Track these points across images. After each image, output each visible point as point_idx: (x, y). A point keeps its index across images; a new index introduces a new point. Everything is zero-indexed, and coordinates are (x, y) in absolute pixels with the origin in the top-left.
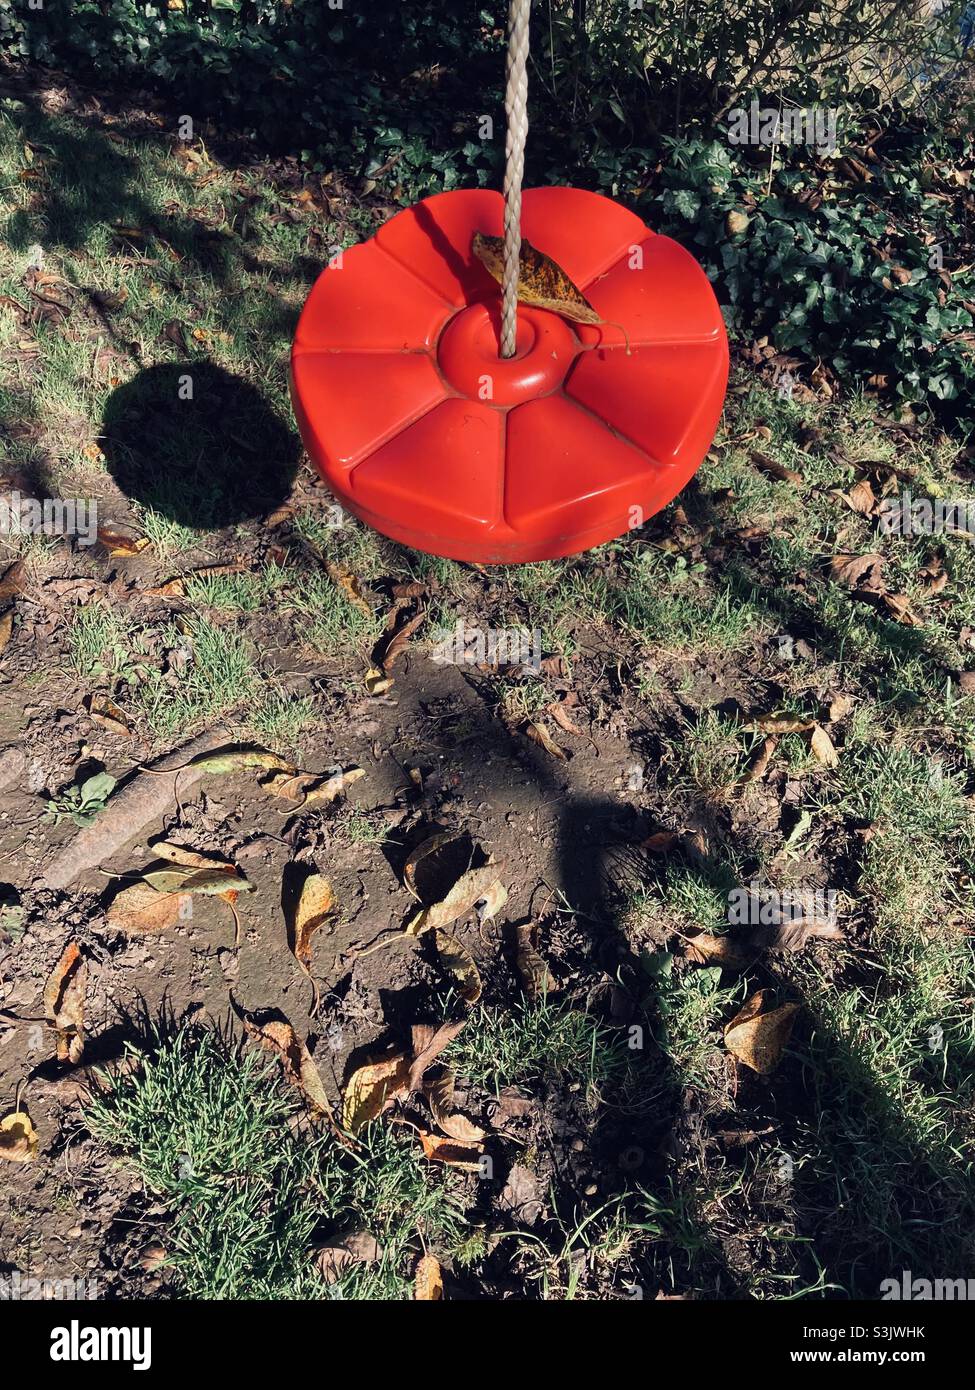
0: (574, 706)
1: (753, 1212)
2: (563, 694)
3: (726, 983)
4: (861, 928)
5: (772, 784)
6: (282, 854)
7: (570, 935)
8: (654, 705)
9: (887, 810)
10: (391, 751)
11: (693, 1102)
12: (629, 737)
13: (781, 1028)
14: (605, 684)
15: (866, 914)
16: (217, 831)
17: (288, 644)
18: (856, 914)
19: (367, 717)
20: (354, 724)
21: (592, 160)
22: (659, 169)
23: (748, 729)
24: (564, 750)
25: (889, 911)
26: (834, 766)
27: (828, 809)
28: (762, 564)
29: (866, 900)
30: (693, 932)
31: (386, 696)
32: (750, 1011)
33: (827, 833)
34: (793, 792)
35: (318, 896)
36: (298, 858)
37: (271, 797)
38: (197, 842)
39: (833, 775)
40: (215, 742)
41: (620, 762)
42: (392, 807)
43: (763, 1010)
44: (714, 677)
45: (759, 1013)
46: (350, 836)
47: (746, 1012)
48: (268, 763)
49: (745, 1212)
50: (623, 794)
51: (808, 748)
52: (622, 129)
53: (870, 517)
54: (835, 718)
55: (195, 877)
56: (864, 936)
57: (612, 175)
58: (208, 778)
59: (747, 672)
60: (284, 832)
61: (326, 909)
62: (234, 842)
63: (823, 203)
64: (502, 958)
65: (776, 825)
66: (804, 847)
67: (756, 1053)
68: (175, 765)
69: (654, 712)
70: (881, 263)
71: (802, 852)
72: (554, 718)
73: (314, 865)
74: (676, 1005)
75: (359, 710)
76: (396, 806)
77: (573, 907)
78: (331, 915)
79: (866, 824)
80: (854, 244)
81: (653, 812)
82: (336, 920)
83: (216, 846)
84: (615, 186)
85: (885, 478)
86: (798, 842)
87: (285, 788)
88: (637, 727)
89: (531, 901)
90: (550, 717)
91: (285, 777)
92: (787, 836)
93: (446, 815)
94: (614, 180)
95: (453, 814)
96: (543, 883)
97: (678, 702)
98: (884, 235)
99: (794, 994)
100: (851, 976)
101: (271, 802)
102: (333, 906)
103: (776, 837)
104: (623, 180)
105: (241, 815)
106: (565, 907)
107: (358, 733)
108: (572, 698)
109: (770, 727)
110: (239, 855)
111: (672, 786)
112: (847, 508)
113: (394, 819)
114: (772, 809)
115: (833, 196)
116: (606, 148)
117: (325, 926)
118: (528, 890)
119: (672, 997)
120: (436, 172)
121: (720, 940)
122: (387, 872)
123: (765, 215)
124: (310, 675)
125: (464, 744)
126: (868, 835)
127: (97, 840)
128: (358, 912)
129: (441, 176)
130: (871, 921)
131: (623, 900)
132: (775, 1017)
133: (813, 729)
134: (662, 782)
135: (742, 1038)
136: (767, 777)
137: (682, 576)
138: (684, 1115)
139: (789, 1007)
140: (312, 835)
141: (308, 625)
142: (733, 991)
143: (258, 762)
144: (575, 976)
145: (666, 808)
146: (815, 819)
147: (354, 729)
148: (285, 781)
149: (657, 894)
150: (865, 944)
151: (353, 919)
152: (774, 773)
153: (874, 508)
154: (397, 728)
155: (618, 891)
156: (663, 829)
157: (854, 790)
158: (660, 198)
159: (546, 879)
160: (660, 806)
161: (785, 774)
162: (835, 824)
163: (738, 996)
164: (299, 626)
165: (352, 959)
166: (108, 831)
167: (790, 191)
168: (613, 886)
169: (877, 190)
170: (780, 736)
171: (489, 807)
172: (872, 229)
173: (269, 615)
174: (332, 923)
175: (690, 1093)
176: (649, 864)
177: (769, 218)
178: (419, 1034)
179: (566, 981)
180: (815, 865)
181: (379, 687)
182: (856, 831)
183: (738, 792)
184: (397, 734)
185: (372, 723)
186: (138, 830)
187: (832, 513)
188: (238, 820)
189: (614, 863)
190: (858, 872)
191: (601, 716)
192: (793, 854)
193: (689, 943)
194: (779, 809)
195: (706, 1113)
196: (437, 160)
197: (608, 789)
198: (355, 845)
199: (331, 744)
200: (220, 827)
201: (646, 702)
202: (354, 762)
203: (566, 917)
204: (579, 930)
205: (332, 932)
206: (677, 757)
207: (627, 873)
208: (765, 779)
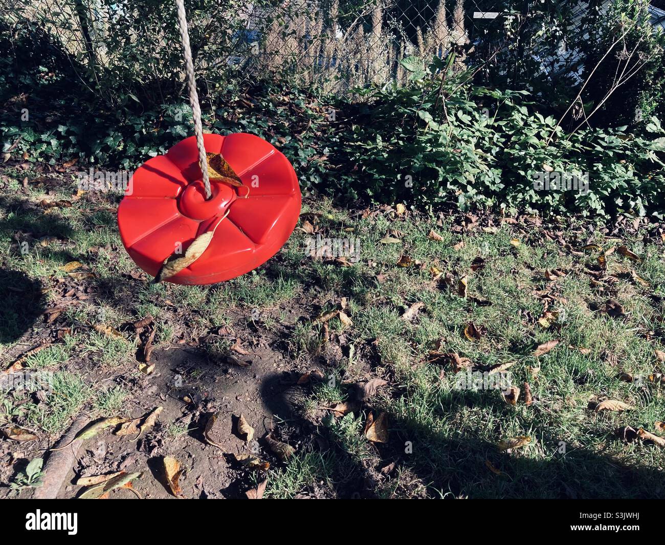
0: (241, 344)
1: (407, 490)
2: (235, 341)
3: (357, 416)
4: (390, 377)
5: (333, 340)
6: (142, 458)
7: (288, 429)
8: (274, 330)
9: (379, 332)
10: (169, 395)
11: (367, 463)
12: (270, 347)
13: (383, 423)
14: (248, 331)
15: (390, 371)
16: (104, 463)
17: (93, 369)
18: (386, 373)
19: (150, 385)
20: (145, 390)
21: (127, 121)
22: (162, 119)
23: (315, 323)
24: (247, 362)
25: (397, 366)
26: (352, 324)
27: (358, 340)
28: (285, 263)
29: (387, 366)
30: (334, 406)
31: (154, 373)
32: (370, 421)
33: (361, 349)
34: (343, 340)
35: (171, 466)
36: (152, 456)
37: (123, 436)
38: (97, 471)
39: (353, 328)
40: (82, 424)
41: (272, 357)
42: (183, 416)
43: (374, 420)
44: (290, 311)
45: (374, 421)
46: (172, 435)
47: (369, 423)
48: (114, 422)
49: (405, 491)
50: (279, 369)
51: (340, 320)
52: (137, 106)
53: (314, 233)
54: (344, 307)
55: (107, 485)
56: (393, 379)
57: (140, 126)
58: (87, 442)
59: (301, 304)
60: (138, 449)
61: (178, 469)
62: (116, 463)
63: (239, 119)
64: (265, 453)
65: (342, 355)
66: (356, 358)
67: (378, 437)
68: (68, 442)
69: (275, 333)
70: (272, 137)
71: (356, 360)
72: (236, 351)
73: (161, 456)
74: (344, 433)
75: (145, 383)
76: (185, 415)
77: (283, 420)
78: (182, 470)
79: (374, 339)
80: (259, 132)
81: (295, 370)
82: (185, 471)
83: (108, 469)
84: (144, 130)
85: (313, 218)
86: (353, 357)
87: (129, 429)
88: (271, 341)
89: (264, 426)
90: (234, 351)
91: (128, 424)
92: (348, 357)
93: (211, 408)
94: (142, 127)
95: (213, 407)
96: (265, 417)
97: (282, 325)
98: (269, 126)
99: (381, 410)
100: (396, 395)
101: (124, 439)
102: (181, 467)
103: (344, 359)
104: (146, 127)
105: (112, 451)
106: (281, 421)
107: (150, 393)
108: (239, 341)
109: (323, 319)
110: (122, 467)
111: (297, 357)
112: (304, 233)
113: (188, 420)
114: (337, 350)
115: (241, 116)
116: (132, 115)
117: (181, 477)
118: (261, 422)
119: (341, 430)
120: (45, 142)
121: (345, 404)
122: (196, 443)
123: (217, 128)
124: (111, 378)
125: (201, 378)
126: (377, 342)
127: (47, 491)
128: (193, 464)
129: (49, 144)
130: (393, 373)
131: (301, 408)
132: (380, 420)
133: (339, 314)
134: (292, 357)
135: (371, 434)
136: (330, 338)
137: (257, 278)
138: (367, 470)
139: (382, 414)
140: (154, 442)
141: (99, 356)
142: (360, 418)
143: (109, 424)
144: (299, 442)
145: (299, 367)
146: (356, 346)
147: (146, 392)
148: (128, 426)
149: (314, 398)
150: (395, 382)
151: (193, 468)
152: (332, 336)
153: (314, 230)
154: (167, 384)
155: (297, 405)
156: (302, 374)
157: (364, 329)
158: (168, 131)
159: (265, 415)
160: (296, 367)
161: (336, 335)
162: (363, 344)
163: (363, 419)
164: (95, 358)
165: (201, 484)
166: (50, 485)
167: (223, 117)
168: (295, 405)
169: (258, 109)
170: (328, 321)
171: (227, 398)
172: (263, 125)
173: (76, 360)
174: (184, 474)
175: (365, 462)
176: (304, 390)
177: (220, 129)
178: (250, 494)
179: (297, 446)
180: (363, 363)
181: (149, 370)
182: (372, 343)
183: (323, 348)
184: (168, 387)
185: (154, 387)
186: (64, 479)
187: (300, 237)
188: (111, 454)
189: (290, 396)
190: (379, 358)
191: (255, 343)
192: (354, 362)
193: (334, 411)
194: (340, 349)
195: (374, 466)
196: (44, 137)
197: (272, 370)
198: (176, 438)
199: (139, 403)
200: (105, 460)
201: (270, 330)
202: (154, 406)
203: (282, 424)
204: (290, 426)
205: (186, 478)
206: (294, 345)
207: (298, 398)
208: (330, 339)
